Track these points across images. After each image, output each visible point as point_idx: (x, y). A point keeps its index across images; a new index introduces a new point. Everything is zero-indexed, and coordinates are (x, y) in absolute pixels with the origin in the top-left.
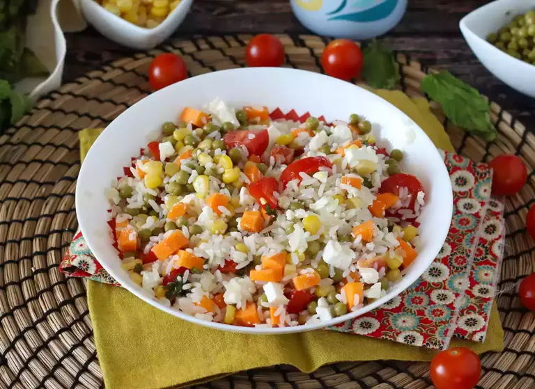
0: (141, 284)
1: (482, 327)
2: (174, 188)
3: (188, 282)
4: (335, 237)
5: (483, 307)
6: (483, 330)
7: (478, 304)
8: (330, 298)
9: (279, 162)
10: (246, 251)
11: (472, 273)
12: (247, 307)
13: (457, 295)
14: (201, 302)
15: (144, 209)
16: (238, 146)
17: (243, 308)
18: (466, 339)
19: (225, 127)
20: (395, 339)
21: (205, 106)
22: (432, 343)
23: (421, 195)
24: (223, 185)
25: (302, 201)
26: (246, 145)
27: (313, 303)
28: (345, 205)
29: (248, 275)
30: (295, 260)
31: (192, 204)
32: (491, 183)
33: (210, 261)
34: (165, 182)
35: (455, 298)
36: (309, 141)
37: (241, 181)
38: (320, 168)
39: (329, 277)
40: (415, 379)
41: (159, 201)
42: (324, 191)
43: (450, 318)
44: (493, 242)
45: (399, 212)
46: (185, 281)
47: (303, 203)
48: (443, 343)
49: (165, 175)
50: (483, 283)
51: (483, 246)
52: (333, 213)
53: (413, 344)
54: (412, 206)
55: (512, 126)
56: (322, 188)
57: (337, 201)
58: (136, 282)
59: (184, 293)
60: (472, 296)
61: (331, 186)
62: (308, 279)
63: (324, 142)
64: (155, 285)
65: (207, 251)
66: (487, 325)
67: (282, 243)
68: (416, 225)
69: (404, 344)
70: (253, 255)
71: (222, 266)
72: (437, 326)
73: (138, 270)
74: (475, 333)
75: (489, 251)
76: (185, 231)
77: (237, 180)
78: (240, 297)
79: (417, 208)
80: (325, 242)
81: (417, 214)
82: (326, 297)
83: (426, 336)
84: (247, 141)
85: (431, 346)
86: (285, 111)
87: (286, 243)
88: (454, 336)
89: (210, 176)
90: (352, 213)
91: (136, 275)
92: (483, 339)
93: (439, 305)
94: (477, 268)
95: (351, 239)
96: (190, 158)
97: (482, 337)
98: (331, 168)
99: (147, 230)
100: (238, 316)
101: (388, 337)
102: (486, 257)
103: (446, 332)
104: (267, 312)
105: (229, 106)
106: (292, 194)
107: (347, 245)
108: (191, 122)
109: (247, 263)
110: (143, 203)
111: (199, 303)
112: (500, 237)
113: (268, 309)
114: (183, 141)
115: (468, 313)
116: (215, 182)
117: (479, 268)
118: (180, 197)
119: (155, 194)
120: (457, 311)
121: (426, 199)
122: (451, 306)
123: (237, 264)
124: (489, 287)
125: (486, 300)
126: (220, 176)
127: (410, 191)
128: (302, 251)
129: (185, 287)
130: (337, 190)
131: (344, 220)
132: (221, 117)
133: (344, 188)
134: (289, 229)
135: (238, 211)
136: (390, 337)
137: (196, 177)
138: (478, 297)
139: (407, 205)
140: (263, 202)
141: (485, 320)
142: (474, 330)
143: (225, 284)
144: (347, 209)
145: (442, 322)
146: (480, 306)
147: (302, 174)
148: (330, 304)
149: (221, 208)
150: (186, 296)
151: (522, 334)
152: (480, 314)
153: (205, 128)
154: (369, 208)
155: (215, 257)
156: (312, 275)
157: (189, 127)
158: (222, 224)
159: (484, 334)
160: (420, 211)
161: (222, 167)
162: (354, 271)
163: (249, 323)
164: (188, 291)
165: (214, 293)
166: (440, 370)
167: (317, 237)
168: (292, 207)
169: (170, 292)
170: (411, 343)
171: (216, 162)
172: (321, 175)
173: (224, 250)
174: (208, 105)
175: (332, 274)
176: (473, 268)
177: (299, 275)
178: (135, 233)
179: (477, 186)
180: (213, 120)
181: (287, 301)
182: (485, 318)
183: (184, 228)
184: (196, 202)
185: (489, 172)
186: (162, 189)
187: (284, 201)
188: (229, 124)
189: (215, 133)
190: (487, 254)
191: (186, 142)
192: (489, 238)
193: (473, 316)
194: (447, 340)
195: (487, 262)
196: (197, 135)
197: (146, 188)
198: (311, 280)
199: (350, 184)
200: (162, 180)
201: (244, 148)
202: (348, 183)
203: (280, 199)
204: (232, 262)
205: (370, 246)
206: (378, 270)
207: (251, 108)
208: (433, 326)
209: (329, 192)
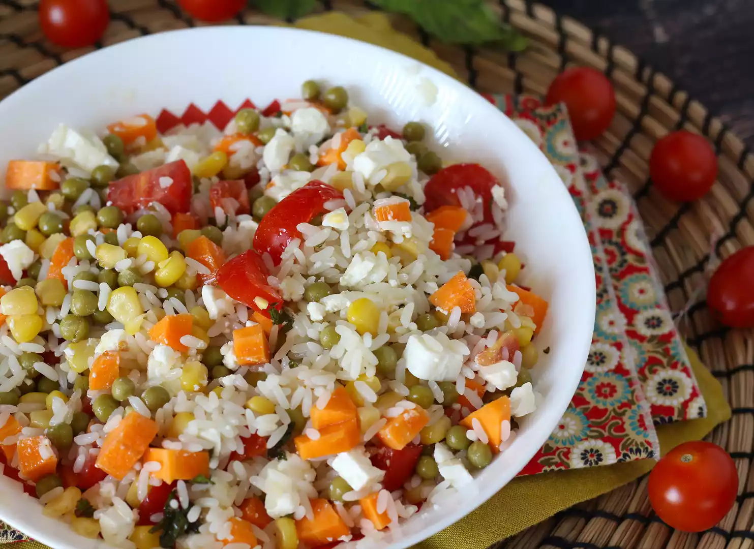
0: (100, 535)
1: (690, 391)
2: (73, 328)
3: (191, 504)
4: (414, 326)
5: (672, 352)
6: (694, 395)
7: (660, 350)
8: (453, 440)
9: (232, 212)
10: (272, 408)
11: (619, 298)
12: (316, 513)
13: (619, 346)
14: (233, 533)
15: (29, 382)
16: (146, 207)
17: (310, 517)
18: (677, 421)
19: (99, 176)
20: (567, 466)
21: (41, 148)
22: (631, 450)
23: (497, 192)
24: (164, 294)
25: (318, 276)
26: (161, 201)
27: (426, 461)
28: (398, 259)
29: (293, 450)
30: (368, 394)
31: (124, 348)
32: (568, 127)
33: (218, 450)
34: (51, 319)
35: (618, 353)
36: (260, 157)
37: (191, 274)
38: (327, 205)
39: (436, 402)
40: (619, 520)
41: (50, 358)
42: (352, 245)
43: (633, 392)
44: (622, 231)
45: (472, 233)
46: (185, 505)
47: (322, 279)
48: (649, 443)
49: (45, 307)
50: (645, 308)
51: (610, 242)
52: (386, 281)
53: (600, 463)
54: (489, 218)
55: (530, 14)
56: (345, 241)
57: (382, 255)
58: (89, 534)
59: (194, 528)
60: (642, 338)
61: (357, 232)
62: (409, 422)
63: (288, 149)
64: (128, 531)
65: (203, 434)
66: (696, 384)
67: (326, 369)
68: (509, 247)
69: (585, 469)
70: (287, 410)
71: (241, 451)
72: (619, 416)
73: (85, 511)
74: (685, 405)
75: (624, 248)
76: (137, 404)
77: (184, 275)
78: (297, 499)
79: (497, 217)
80: (401, 341)
81: (501, 228)
82: (444, 441)
83: (615, 442)
84: (159, 195)
85: (633, 457)
86: (178, 110)
87: (334, 367)
88: (656, 423)
89: (136, 285)
90: (417, 268)
91: (84, 523)
92: (705, 411)
93: (600, 374)
94: (620, 285)
95: (441, 321)
96: (74, 260)
97: (701, 408)
98: (343, 198)
99: (61, 426)
100: (305, 534)
101: (553, 467)
102: (625, 261)
103: (641, 420)
104: (356, 509)
105: (84, 133)
106: (297, 269)
107: (442, 332)
108: (34, 186)
109: (285, 428)
110: (24, 374)
111: (230, 538)
112: (630, 217)
113: (356, 503)
114: (37, 227)
115: (654, 372)
116: (149, 293)
117: (625, 284)
118: (90, 341)
119: (39, 349)
120: (634, 374)
121: (509, 196)
122: (620, 370)
123: (267, 438)
124: (657, 312)
125: (667, 338)
126: (150, 278)
127: (477, 191)
128: (371, 373)
129: (192, 517)
130: (373, 237)
131: (410, 287)
132: (79, 158)
133: (385, 229)
134: (325, 339)
135: (213, 332)
136: (557, 465)
137: (110, 295)
138: (653, 338)
139: (480, 217)
140: (262, 304)
141: (689, 375)
142: (682, 400)
143: (258, 483)
144: (403, 264)
145: (623, 405)
146: (666, 352)
147: (302, 227)
148: (455, 452)
149: (186, 340)
150: (198, 532)
151: (742, 375)
152: (674, 366)
153: (66, 190)
154: (432, 247)
155: (223, 439)
156: (413, 413)
157: (33, 197)
158: (197, 368)
159: (699, 402)
160: (504, 220)
161: (148, 260)
162: (472, 376)
163: (330, 539)
164: (200, 521)
165: (239, 503)
166: (673, 496)
167: (386, 338)
168: (311, 294)
169: (166, 534)
170: (597, 463)
171: (132, 254)
172: (335, 219)
173: (234, 421)
174: (48, 145)
175: (440, 396)
176: (616, 288)
177: (390, 420)
178: (46, 442)
179: (548, 140)
180: (70, 170)
181: (380, 473)
182: (685, 370)
183: (134, 401)
184: (130, 341)
185: (559, 110)
186: (46, 335)
187: (292, 289)
188: (102, 168)
189: (88, 194)
190: (623, 254)
191: (45, 228)
192: (613, 224)
193: (664, 374)
194: (652, 436)
195: (631, 270)
196: (57, 208)
197: (18, 343)
198: (414, 423)
199: (394, 217)
200: (43, 317)
201: (159, 207)
202: (389, 218)
203: (282, 286)
204: (255, 436)
205: (478, 320)
206: (511, 360)
207: (121, 125)
208: (614, 418)
209: (362, 244)
